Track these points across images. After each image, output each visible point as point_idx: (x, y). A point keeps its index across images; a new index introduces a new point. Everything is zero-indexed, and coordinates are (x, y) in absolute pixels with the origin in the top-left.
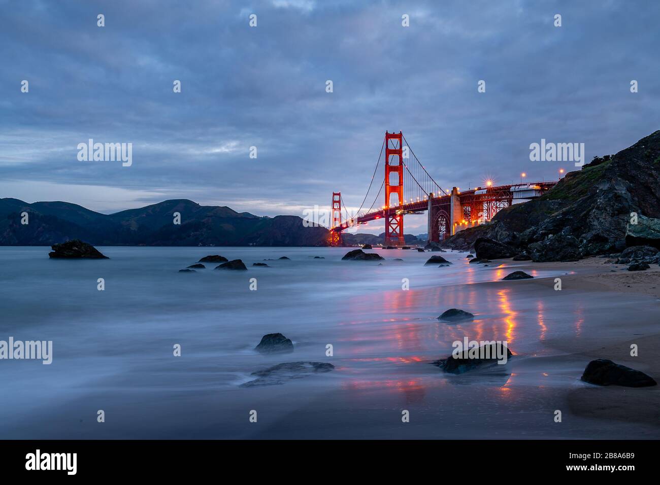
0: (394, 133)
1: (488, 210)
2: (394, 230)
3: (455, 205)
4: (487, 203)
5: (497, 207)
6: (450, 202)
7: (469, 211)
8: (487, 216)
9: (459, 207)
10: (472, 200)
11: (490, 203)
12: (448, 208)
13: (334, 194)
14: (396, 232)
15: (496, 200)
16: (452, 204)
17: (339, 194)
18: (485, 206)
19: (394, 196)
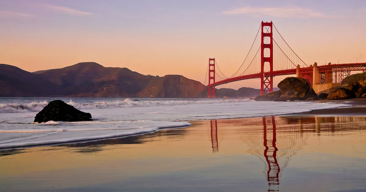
0: (267, 22)
1: (336, 76)
2: (267, 87)
3: (315, 73)
4: (335, 72)
5: (342, 75)
6: (312, 71)
7: (323, 77)
8: (335, 80)
9: (318, 75)
10: (327, 70)
11: (337, 72)
12: (311, 75)
13: (210, 60)
14: (268, 88)
15: (342, 71)
16: (314, 72)
17: (214, 60)
18: (334, 74)
19: (267, 64)
